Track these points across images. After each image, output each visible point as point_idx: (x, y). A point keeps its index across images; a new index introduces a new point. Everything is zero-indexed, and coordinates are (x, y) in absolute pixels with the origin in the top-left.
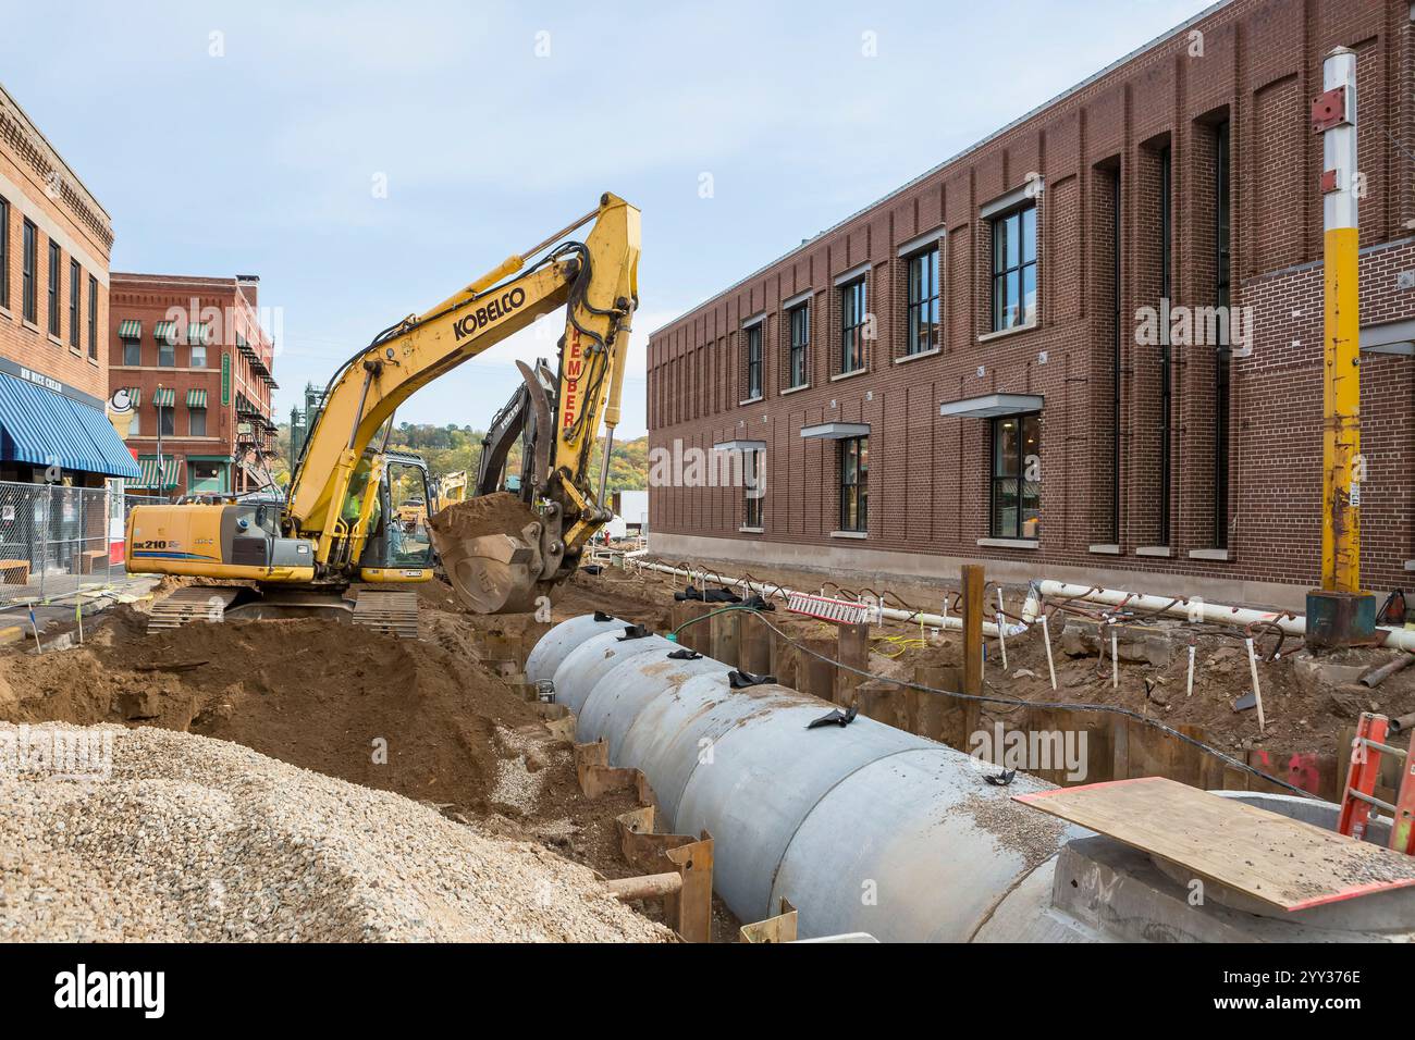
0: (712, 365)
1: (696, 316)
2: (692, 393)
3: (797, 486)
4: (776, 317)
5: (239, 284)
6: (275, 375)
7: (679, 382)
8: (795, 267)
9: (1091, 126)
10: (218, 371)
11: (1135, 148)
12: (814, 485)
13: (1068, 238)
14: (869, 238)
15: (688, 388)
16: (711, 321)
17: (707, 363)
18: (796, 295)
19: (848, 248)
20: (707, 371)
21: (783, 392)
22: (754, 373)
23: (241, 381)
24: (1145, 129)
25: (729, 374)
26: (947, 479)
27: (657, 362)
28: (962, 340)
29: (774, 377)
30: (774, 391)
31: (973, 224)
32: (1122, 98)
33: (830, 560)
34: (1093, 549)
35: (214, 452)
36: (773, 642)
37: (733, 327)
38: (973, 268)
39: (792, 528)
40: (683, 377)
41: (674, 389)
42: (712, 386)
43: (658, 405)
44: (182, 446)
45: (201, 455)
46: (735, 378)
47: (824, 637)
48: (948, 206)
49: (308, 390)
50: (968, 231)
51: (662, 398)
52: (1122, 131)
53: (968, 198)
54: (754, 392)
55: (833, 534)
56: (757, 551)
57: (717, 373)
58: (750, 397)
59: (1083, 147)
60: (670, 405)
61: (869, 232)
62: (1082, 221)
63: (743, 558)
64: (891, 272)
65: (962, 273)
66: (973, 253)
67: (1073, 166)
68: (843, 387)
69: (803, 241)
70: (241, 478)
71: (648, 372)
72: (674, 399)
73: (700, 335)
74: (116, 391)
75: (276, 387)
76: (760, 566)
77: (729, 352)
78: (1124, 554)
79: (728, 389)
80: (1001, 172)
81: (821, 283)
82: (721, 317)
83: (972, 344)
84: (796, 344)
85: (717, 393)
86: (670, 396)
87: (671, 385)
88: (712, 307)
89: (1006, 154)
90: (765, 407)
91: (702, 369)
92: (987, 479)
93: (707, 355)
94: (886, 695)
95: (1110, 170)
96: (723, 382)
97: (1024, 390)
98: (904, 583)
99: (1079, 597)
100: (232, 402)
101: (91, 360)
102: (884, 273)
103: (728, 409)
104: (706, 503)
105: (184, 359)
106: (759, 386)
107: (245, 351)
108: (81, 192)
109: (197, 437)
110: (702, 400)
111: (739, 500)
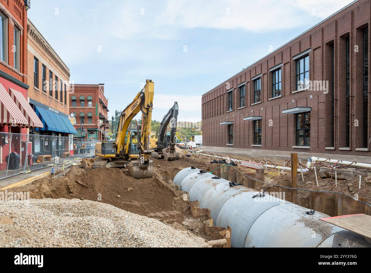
0: (219, 102)
1: (215, 90)
2: (214, 110)
3: (242, 133)
4: (236, 89)
5: (100, 86)
6: (108, 108)
7: (210, 107)
8: (241, 76)
9: (325, 33)
10: (95, 107)
11: (338, 38)
12: (247, 133)
13: (318, 64)
14: (261, 67)
15: (213, 109)
16: (219, 91)
17: (218, 102)
18: (241, 83)
19: (256, 70)
20: (218, 104)
21: (238, 109)
22: (230, 104)
23: (100, 110)
24: (342, 32)
25: (223, 104)
26: (283, 130)
27: (204, 102)
28: (288, 93)
29: (236, 105)
30: (236, 108)
31: (291, 62)
32: (334, 24)
33: (251, 152)
34: (326, 148)
35: (94, 128)
36: (237, 174)
37: (225, 92)
38: (291, 74)
39: (241, 144)
40: (211, 106)
41: (209, 109)
42: (219, 108)
43: (205, 113)
44: (86, 126)
45: (91, 128)
46: (225, 105)
47: (251, 173)
48: (283, 57)
49: (116, 112)
50: (289, 64)
51: (206, 111)
52: (335, 33)
53: (289, 55)
54: (230, 109)
55: (252, 145)
56: (232, 150)
57: (220, 104)
58: (229, 110)
59: (323, 39)
60: (208, 113)
61: (261, 66)
62: (322, 59)
63: (227, 152)
64: (268, 76)
65: (288, 75)
66: (291, 70)
67: (320, 44)
68: (254, 107)
69: (243, 69)
70: (100, 134)
71: (202, 105)
72: (209, 111)
73: (216, 95)
74: (71, 113)
75: (109, 111)
76: (232, 154)
77: (223, 99)
78: (336, 150)
79: (223, 108)
80: (299, 47)
81: (248, 80)
82: (221, 90)
83: (291, 94)
84: (242, 96)
85: (220, 110)
86: (208, 110)
87: (208, 108)
88: (219, 87)
89: (300, 42)
90: (233, 113)
92: (295, 130)
93: (218, 100)
94: (269, 188)
95: (331, 45)
96: (222, 107)
97: (305, 106)
98: (272, 158)
99: (323, 162)
100: (98, 115)
101: (65, 105)
102: (266, 76)
103: (223, 113)
104: (218, 138)
105: (87, 105)
106: (232, 107)
107: (101, 102)
108: (62, 64)
109: (89, 124)
110: (216, 111)
111: (227, 137)
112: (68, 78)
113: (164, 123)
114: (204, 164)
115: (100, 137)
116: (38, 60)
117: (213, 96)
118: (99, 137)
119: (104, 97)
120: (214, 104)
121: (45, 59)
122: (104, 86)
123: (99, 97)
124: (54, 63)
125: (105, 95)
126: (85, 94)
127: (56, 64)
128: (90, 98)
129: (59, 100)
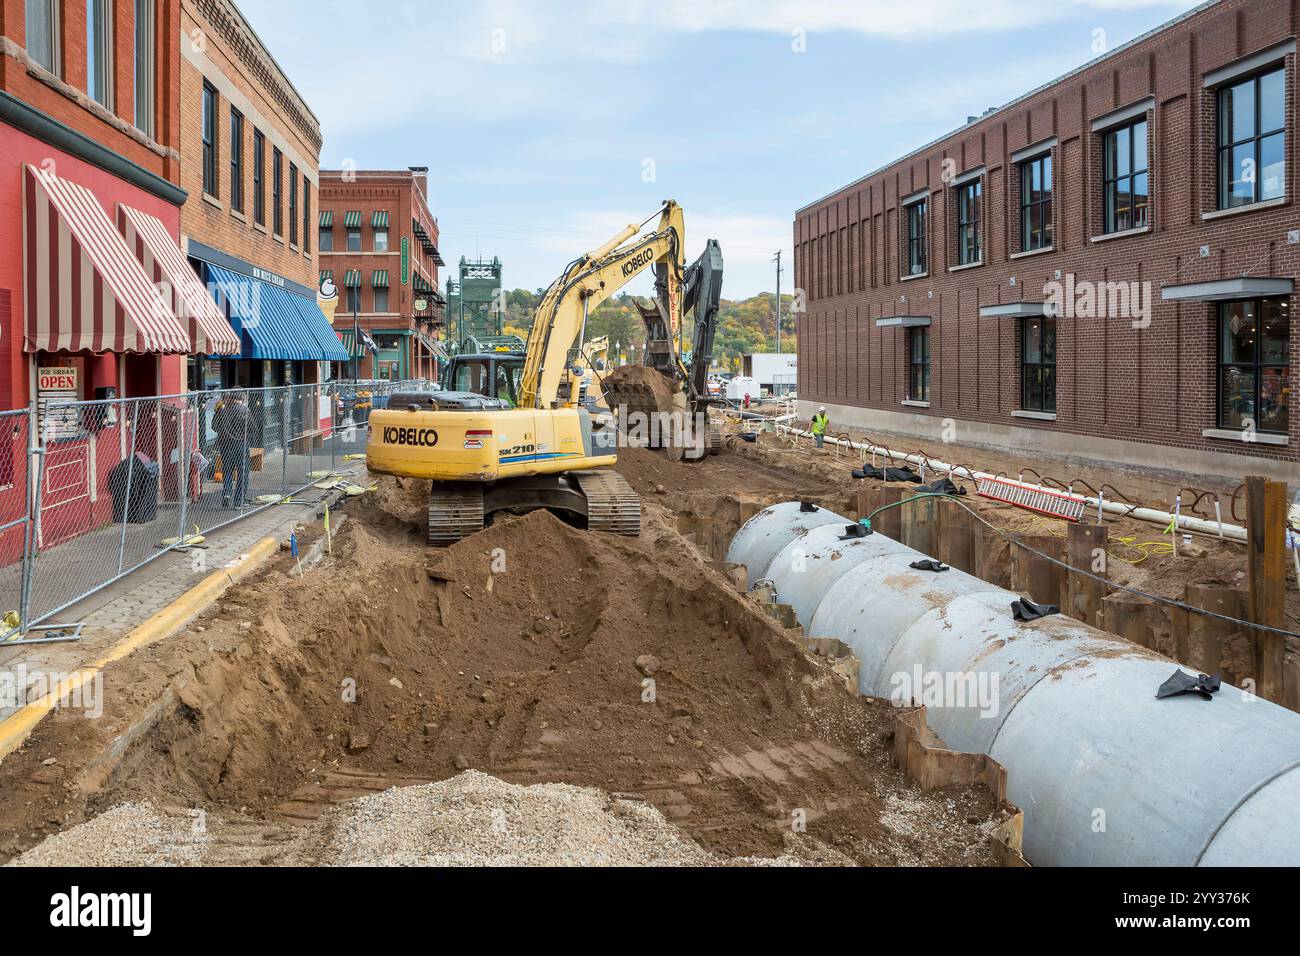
0: (868, 242)
1: (848, 194)
2: (845, 267)
3: (969, 362)
4: (942, 195)
5: (415, 174)
6: (442, 253)
7: (830, 258)
8: (963, 144)
10: (397, 253)
12: (989, 363)
14: (1055, 113)
15: (840, 263)
16: (865, 199)
17: (861, 238)
18: (965, 173)
19: (1029, 125)
20: (862, 246)
21: (951, 269)
22: (916, 250)
23: (416, 262)
25: (887, 250)
27: (805, 238)
29: (940, 254)
30: (941, 267)
31: (1193, 94)
33: (1011, 439)
35: (392, 326)
36: (979, 533)
37: (891, 203)
39: (963, 404)
40: (834, 252)
41: (825, 264)
42: (868, 261)
43: (807, 278)
44: (368, 321)
45: (383, 330)
46: (894, 253)
48: (1159, 77)
50: (1188, 101)
51: (811, 272)
53: (1186, 67)
54: (915, 268)
55: (1014, 413)
56: (923, 426)
57: (874, 249)
58: (911, 273)
60: (820, 279)
61: (1055, 108)
63: (905, 431)
64: (1083, 147)
66: (1194, 124)
68: (1023, 265)
69: (970, 119)
70: (417, 348)
71: (795, 247)
72: (825, 273)
73: (854, 212)
74: (324, 280)
75: (443, 265)
76: (926, 440)
77: (887, 228)
79: (887, 265)
81: (994, 159)
82: (878, 194)
84: (964, 221)
85: (874, 268)
86: (820, 270)
87: (820, 260)
88: (867, 185)
90: (930, 283)
91: (856, 244)
92: (1213, 364)
93: (862, 232)
96: (880, 257)
97: (1265, 273)
100: (410, 281)
101: (306, 254)
102: (1075, 149)
103: (887, 283)
104: (863, 374)
105: (369, 244)
106: (921, 263)
107: (420, 235)
108: (297, 102)
109: (380, 313)
110: (856, 275)
111: (901, 374)
112: (314, 152)
115: (417, 359)
116: (217, 91)
118: (411, 358)
119: (429, 215)
120: (845, 247)
121: (240, 88)
122: (429, 176)
123: (414, 215)
124: (271, 101)
125: (430, 205)
126: (364, 204)
127: (275, 106)
128: (380, 220)
129: (285, 239)
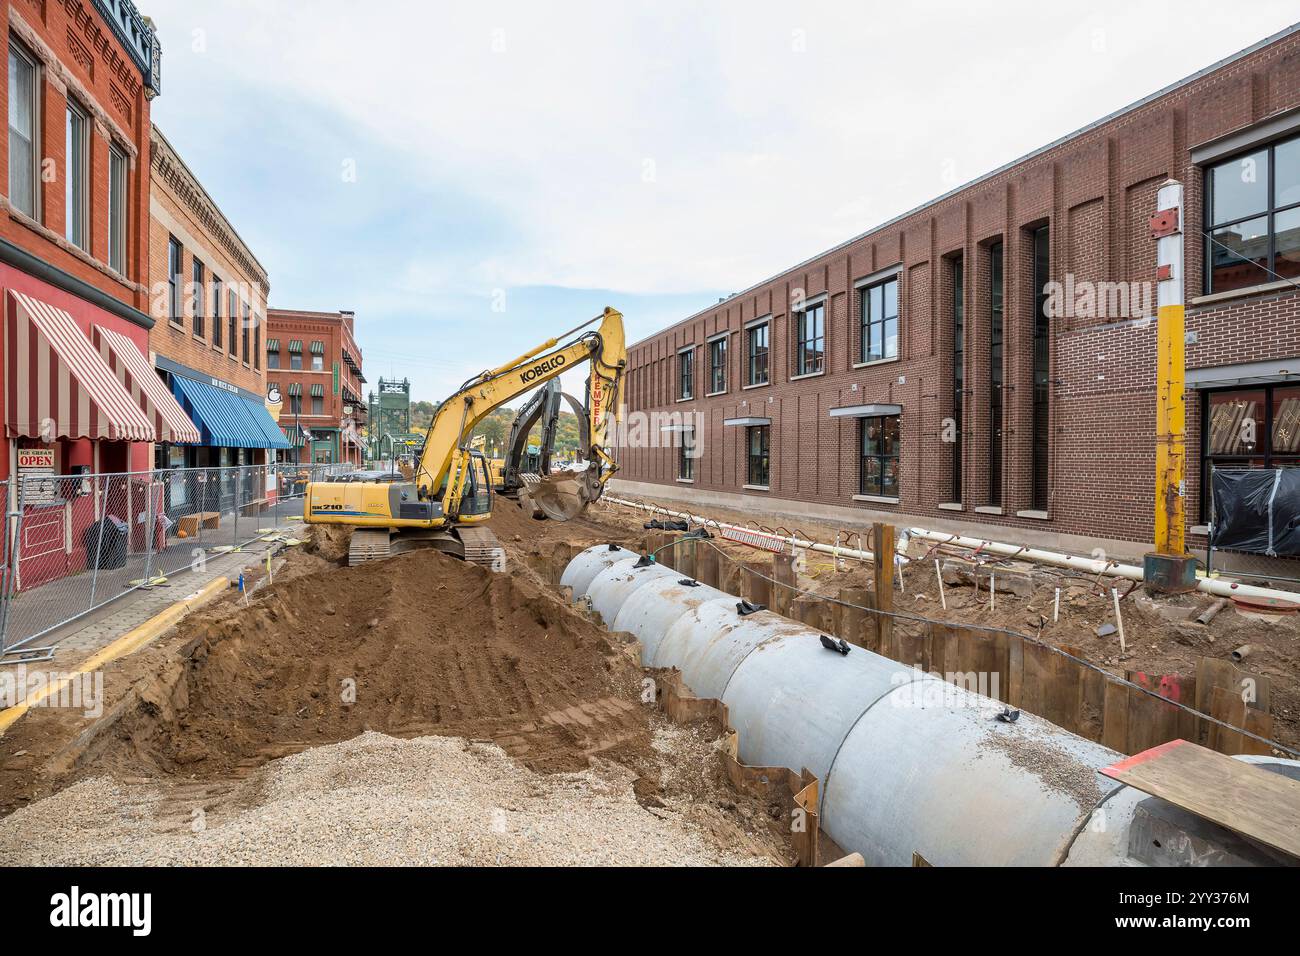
0: (656, 376)
3: (718, 455)
4: (702, 348)
5: (344, 316)
6: (365, 373)
8: (716, 316)
9: (940, 229)
10: (330, 373)
11: (975, 244)
12: (730, 455)
13: (922, 302)
14: (771, 299)
16: (655, 348)
17: (652, 374)
18: (717, 334)
19: (755, 305)
20: (653, 379)
21: (707, 395)
22: (686, 382)
23: (345, 380)
24: (982, 232)
25: (668, 381)
26: (828, 457)
28: (840, 366)
29: (701, 385)
30: (701, 394)
31: (849, 292)
32: (964, 211)
33: (743, 502)
34: (941, 506)
35: (328, 425)
36: (721, 561)
37: (671, 352)
38: (849, 320)
39: (714, 481)
40: (635, 383)
42: (656, 389)
44: (308, 421)
45: (319, 427)
46: (672, 384)
47: (758, 561)
48: (830, 280)
49: (381, 381)
50: (846, 296)
52: (965, 233)
53: (846, 275)
54: (686, 394)
55: (744, 486)
56: (689, 495)
57: (660, 381)
58: (683, 397)
59: (934, 243)
61: (771, 295)
62: (933, 292)
63: (678, 498)
64: (787, 321)
65: (841, 323)
66: (849, 310)
67: (926, 255)
68: (751, 394)
69: (721, 300)
73: (648, 357)
74: (271, 390)
75: (366, 382)
76: (692, 504)
77: (668, 368)
78: (966, 511)
79: (668, 391)
80: (871, 258)
81: (735, 326)
83: (848, 370)
84: (716, 365)
85: (660, 394)
88: (657, 339)
89: (874, 248)
90: (694, 404)
91: (649, 378)
92: (858, 457)
93: (653, 370)
94: (814, 605)
95: (954, 259)
96: (664, 387)
97: (887, 401)
98: (797, 520)
99: (946, 542)
100: (340, 393)
102: (782, 322)
103: (668, 404)
104: (652, 462)
105: (308, 365)
106: (689, 390)
107: (348, 360)
108: (249, 258)
109: (318, 415)
110: (649, 398)
111: (676, 462)
113: (523, 423)
114: (625, 529)
115: (345, 449)
116: (181, 245)
117: (641, 359)
118: (340, 448)
119: (355, 347)
120: (642, 380)
121: (202, 244)
122: (355, 318)
123: (343, 346)
124: (227, 255)
125: (356, 339)
126: (304, 336)
127: (231, 259)
128: (317, 348)
129: (239, 357)
